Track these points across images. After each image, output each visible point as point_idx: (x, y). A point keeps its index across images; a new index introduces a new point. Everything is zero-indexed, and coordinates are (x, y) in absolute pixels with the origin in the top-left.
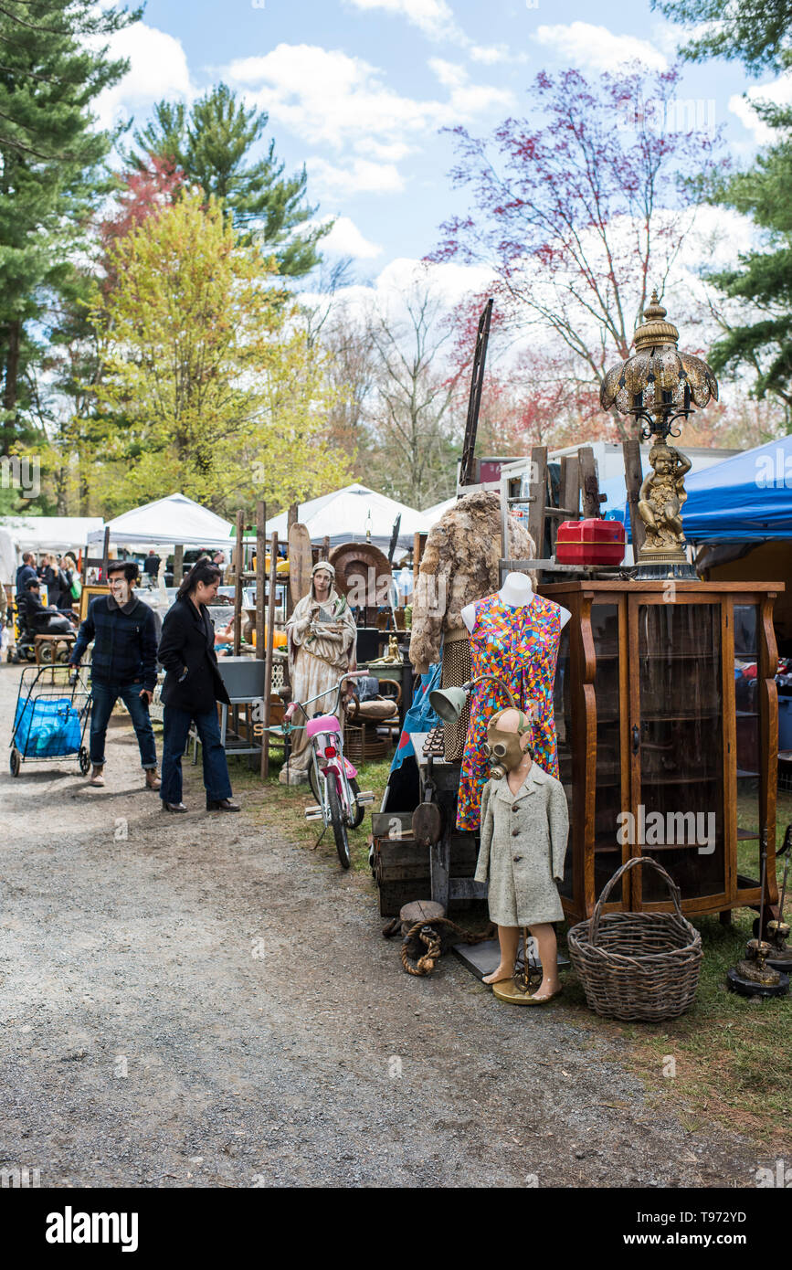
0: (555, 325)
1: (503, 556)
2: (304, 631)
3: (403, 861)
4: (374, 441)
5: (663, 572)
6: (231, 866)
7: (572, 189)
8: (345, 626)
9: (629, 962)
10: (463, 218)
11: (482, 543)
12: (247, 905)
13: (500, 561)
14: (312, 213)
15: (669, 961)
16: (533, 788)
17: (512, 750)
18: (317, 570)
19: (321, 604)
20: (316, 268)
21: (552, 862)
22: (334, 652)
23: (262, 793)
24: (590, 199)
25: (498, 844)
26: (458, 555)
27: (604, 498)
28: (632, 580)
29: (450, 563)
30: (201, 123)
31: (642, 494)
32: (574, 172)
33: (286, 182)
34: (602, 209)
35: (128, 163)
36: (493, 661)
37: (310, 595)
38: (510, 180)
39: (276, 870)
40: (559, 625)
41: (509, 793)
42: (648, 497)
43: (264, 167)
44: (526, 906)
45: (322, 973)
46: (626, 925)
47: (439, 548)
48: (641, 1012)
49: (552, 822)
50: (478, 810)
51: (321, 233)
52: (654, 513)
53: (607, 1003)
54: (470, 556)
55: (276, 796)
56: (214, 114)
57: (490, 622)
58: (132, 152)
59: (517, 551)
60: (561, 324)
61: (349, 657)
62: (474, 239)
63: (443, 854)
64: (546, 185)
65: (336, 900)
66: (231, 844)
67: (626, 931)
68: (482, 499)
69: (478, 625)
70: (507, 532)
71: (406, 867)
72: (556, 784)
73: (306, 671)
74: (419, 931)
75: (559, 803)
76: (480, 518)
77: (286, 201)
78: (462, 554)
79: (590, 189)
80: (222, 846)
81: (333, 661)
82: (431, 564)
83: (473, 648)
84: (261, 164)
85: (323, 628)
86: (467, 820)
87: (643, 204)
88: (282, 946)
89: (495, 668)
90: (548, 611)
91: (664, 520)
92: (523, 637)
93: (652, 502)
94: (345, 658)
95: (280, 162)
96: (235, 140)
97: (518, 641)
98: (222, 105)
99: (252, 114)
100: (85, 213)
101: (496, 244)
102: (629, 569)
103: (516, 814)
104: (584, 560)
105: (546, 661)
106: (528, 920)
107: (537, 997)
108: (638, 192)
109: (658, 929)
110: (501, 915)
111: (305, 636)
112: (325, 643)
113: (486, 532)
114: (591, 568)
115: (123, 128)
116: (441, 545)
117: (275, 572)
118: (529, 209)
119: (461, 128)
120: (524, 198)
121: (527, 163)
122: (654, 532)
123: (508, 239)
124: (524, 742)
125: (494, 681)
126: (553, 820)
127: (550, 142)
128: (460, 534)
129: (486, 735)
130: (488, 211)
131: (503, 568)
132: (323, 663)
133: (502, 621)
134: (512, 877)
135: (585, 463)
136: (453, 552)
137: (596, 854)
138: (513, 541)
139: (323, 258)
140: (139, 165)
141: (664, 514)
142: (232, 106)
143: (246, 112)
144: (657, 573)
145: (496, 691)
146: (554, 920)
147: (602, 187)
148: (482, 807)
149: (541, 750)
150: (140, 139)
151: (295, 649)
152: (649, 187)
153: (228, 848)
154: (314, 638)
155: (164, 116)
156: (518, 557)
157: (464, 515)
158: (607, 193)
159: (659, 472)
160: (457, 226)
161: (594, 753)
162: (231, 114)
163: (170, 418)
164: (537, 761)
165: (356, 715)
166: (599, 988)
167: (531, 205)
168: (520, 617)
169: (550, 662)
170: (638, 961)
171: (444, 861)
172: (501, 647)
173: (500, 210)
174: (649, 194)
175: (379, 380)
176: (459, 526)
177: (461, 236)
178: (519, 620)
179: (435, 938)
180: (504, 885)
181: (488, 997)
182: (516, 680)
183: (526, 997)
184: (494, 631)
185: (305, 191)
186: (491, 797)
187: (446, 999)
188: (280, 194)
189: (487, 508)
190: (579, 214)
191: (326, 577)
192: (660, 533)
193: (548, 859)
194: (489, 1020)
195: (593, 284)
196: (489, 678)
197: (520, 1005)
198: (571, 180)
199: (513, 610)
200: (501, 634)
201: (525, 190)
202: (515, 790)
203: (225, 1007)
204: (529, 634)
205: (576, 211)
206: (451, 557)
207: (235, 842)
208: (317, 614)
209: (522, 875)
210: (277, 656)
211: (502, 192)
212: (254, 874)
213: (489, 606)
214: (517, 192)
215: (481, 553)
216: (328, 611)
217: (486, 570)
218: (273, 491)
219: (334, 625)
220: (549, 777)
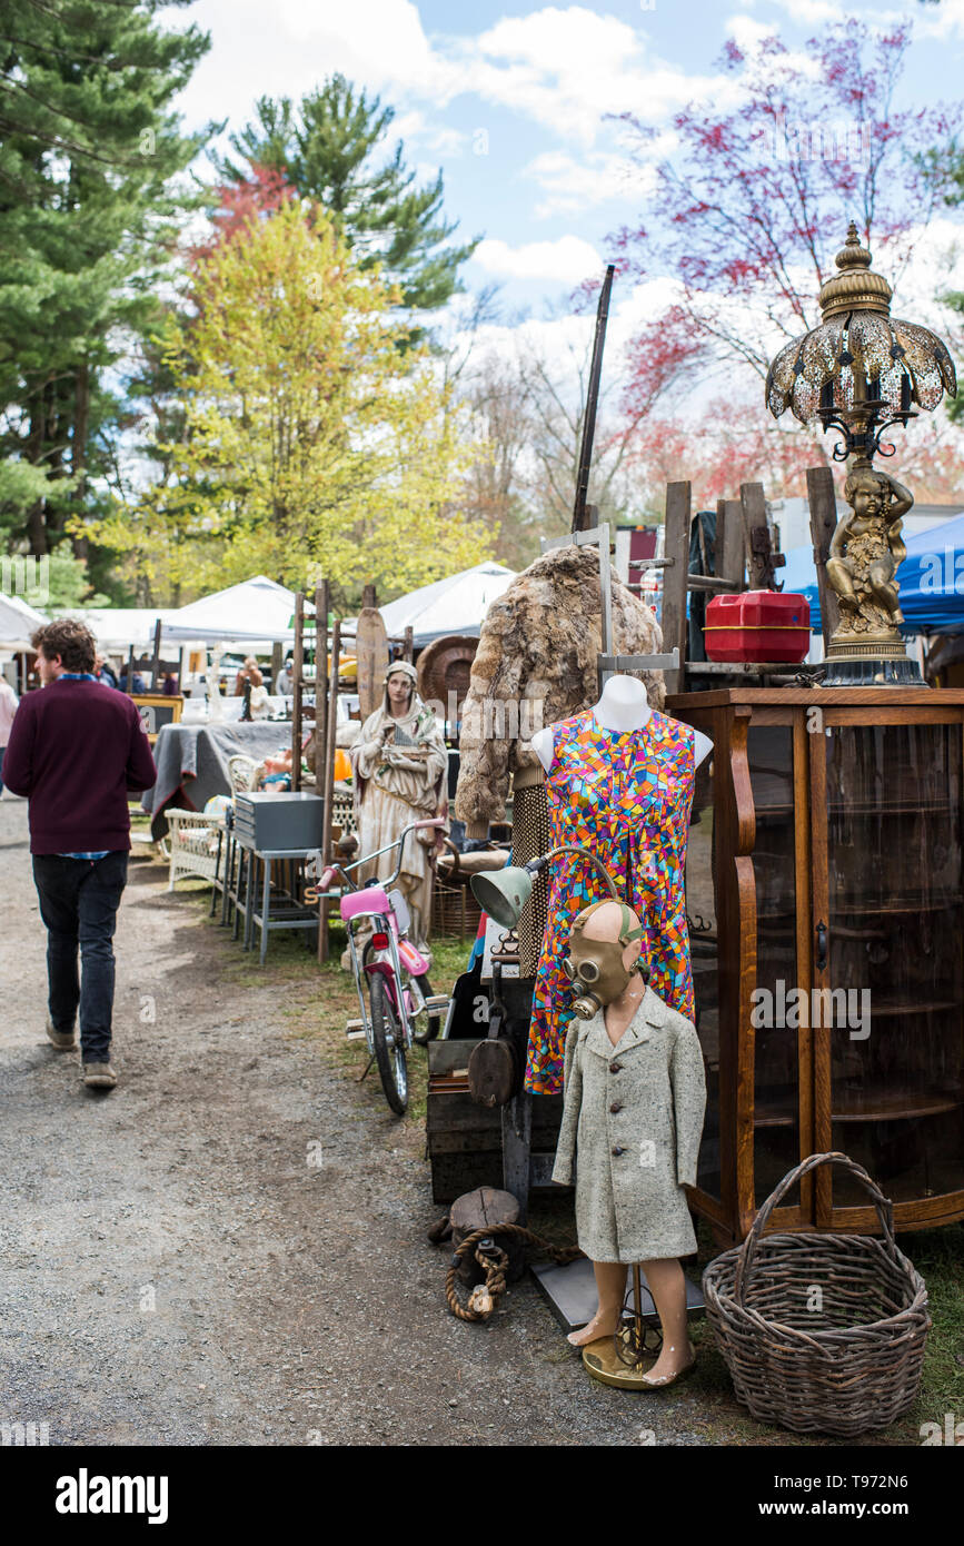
0: (750, 361)
1: (605, 650)
2: (375, 758)
3: (462, 1124)
4: (529, 514)
5: (867, 673)
6: (235, 1107)
7: (770, 188)
8: (431, 750)
9: (800, 1339)
10: (635, 227)
11: (571, 629)
12: (239, 1177)
13: (599, 657)
14: (450, 231)
15: (871, 1340)
16: (645, 1033)
17: (608, 971)
18: (391, 674)
19: (398, 721)
20: (454, 299)
21: (676, 1156)
22: (417, 788)
23: (315, 986)
24: (794, 199)
25: (588, 1127)
26: (533, 648)
27: (781, 561)
28: (816, 686)
29: (519, 661)
30: (312, 122)
31: (833, 548)
32: (774, 167)
33: (418, 193)
34: (810, 213)
35: (222, 173)
36: (581, 822)
37: (383, 708)
38: (690, 177)
39: (298, 1115)
40: (692, 761)
41: (605, 1041)
42: (843, 554)
43: (389, 175)
44: (631, 1230)
45: (320, 1311)
46: (804, 1255)
47: (502, 637)
48: (823, 1420)
49: (677, 1091)
50: (561, 1062)
51: (462, 256)
52: (853, 578)
53: (768, 1401)
54: (551, 648)
55: (329, 990)
56: (328, 110)
57: (576, 756)
58: (226, 160)
59: (630, 641)
60: (759, 361)
61: (438, 794)
62: (648, 254)
63: (520, 1117)
64: (737, 185)
65: (375, 1170)
66: (245, 1070)
67: (804, 1265)
68: (572, 558)
69: (558, 762)
70: (611, 611)
71: (466, 1133)
72: (686, 1026)
73: (377, 813)
74: (474, 1246)
75: (689, 1058)
76: (570, 589)
77: (418, 215)
78: (538, 646)
79: (795, 188)
80: (232, 1074)
81: (414, 800)
82: (489, 663)
83: (552, 799)
84: (386, 171)
85: (399, 754)
86: (543, 1079)
87: (862, 206)
88: (271, 1256)
89: (584, 834)
90: (673, 738)
91: (868, 590)
92: (631, 781)
93: (850, 560)
94: (433, 795)
95: (410, 169)
96: (354, 141)
97: (623, 789)
98: (337, 98)
99: (374, 108)
100: (168, 233)
101: (676, 260)
102: (812, 669)
103: (617, 1077)
104: (746, 655)
105: (669, 821)
106: (636, 1252)
107: (654, 1377)
108: (856, 192)
109: (855, 1264)
110: (593, 1241)
111: (376, 765)
112: (403, 775)
113: (579, 610)
114: (755, 667)
115: (216, 129)
116: (505, 631)
117: (337, 676)
118: (716, 214)
119: (629, 114)
120: (710, 201)
121: (712, 157)
122: (852, 609)
123: (689, 253)
124: (629, 958)
125: (582, 856)
126: (678, 1086)
127: (743, 130)
128: (535, 615)
129: (568, 944)
130: (663, 218)
131: (604, 667)
132: (402, 803)
133: (596, 755)
134: (610, 1181)
135: (751, 507)
136: (523, 644)
137: (757, 1130)
138: (622, 624)
139: (465, 284)
140: (237, 176)
141: (869, 580)
142: (349, 98)
143: (367, 107)
144: (857, 675)
145: (587, 871)
146: (679, 1253)
147: (809, 185)
148: (566, 1057)
149: (662, 967)
150: (237, 143)
151: (363, 783)
152: (870, 184)
153: (239, 1075)
154: (388, 767)
155: (267, 114)
156: (632, 651)
157: (543, 584)
158: (816, 193)
159: (861, 513)
160: (626, 237)
161: (753, 968)
162: (348, 108)
163: (268, 486)
164: (655, 985)
165: (455, 871)
166: (753, 1376)
167: (719, 209)
168: (628, 750)
169: (675, 823)
170: (819, 1339)
171: (521, 1127)
172: (593, 799)
173: (679, 218)
174: (869, 193)
175: (535, 438)
176: (533, 601)
177: (633, 252)
178: (626, 752)
179: (498, 1260)
180: (597, 1193)
181: (574, 1370)
182: (618, 853)
183: (633, 1378)
184: (584, 772)
185: (441, 204)
186: (579, 1045)
187: (505, 1373)
188: (411, 207)
189: (580, 572)
190: (780, 220)
191: (404, 683)
192: (862, 610)
193: (670, 1151)
194: (569, 1421)
195: (798, 310)
196: (574, 852)
197: (625, 1390)
198: (769, 176)
199: (616, 737)
200: (594, 778)
201: (712, 190)
202: (615, 1035)
203: (145, 1382)
204: (641, 777)
205: (777, 215)
206: (521, 651)
207: (252, 1067)
208: (392, 735)
209: (625, 1179)
210: (338, 792)
211: (682, 194)
212: (266, 1121)
213: (576, 730)
214: (700, 192)
215: (570, 645)
216: (407, 730)
217: (577, 673)
218: (395, 575)
219: (414, 750)
220: (674, 1015)
